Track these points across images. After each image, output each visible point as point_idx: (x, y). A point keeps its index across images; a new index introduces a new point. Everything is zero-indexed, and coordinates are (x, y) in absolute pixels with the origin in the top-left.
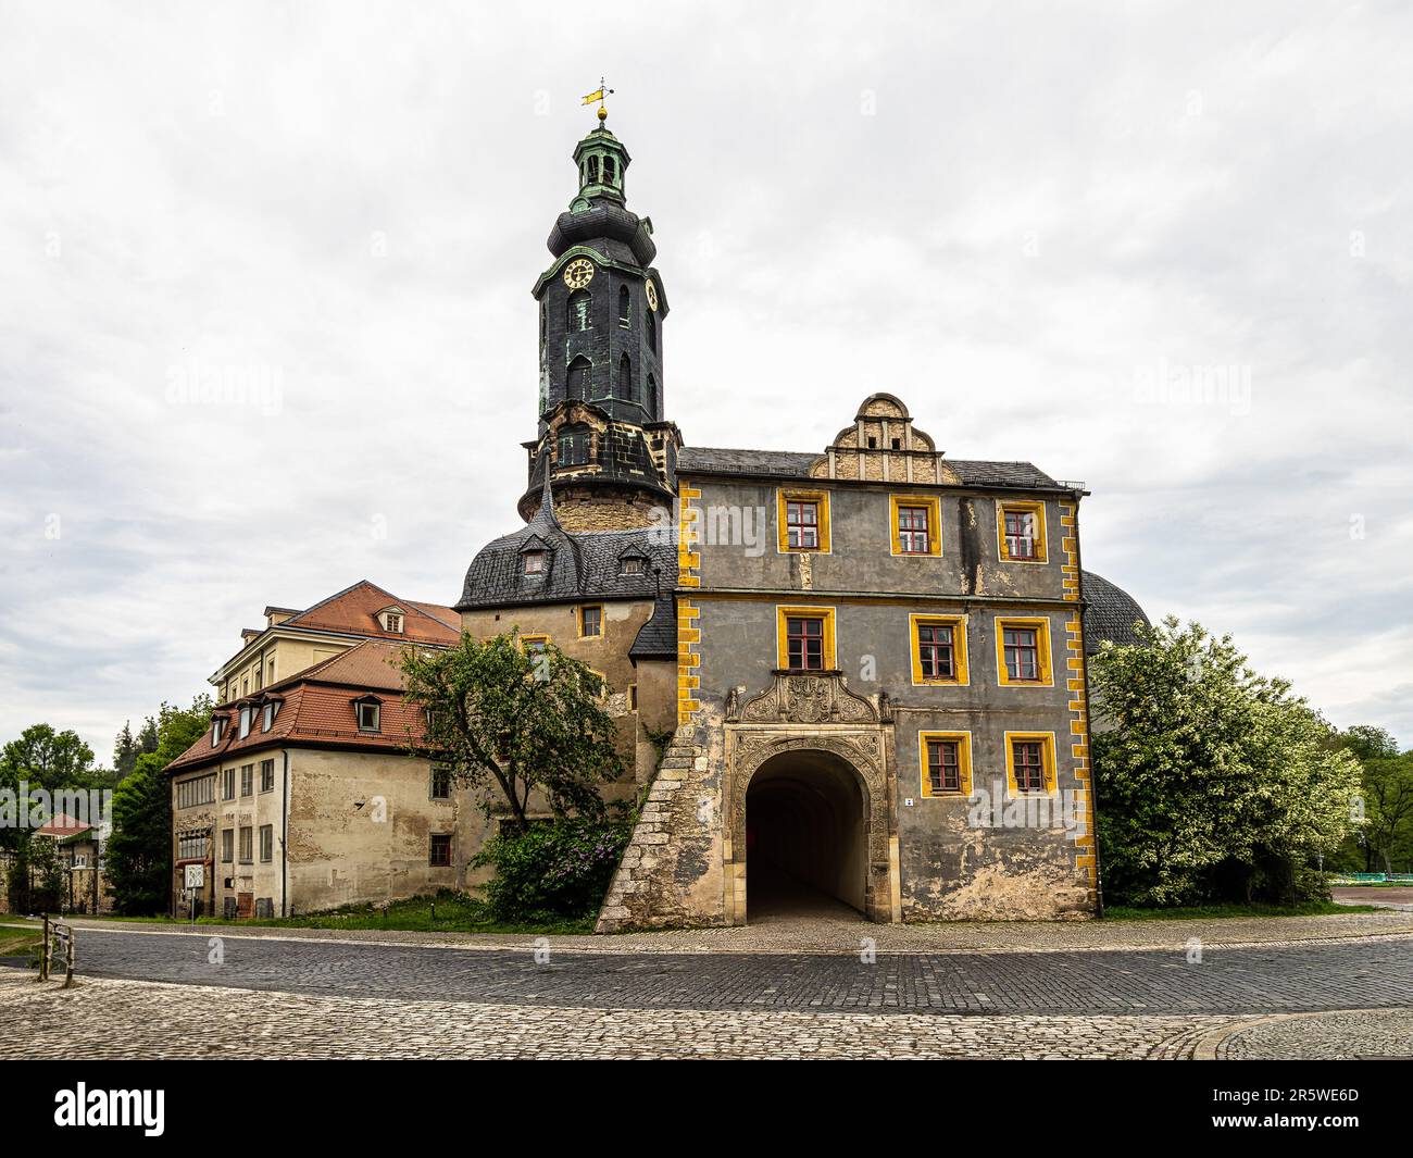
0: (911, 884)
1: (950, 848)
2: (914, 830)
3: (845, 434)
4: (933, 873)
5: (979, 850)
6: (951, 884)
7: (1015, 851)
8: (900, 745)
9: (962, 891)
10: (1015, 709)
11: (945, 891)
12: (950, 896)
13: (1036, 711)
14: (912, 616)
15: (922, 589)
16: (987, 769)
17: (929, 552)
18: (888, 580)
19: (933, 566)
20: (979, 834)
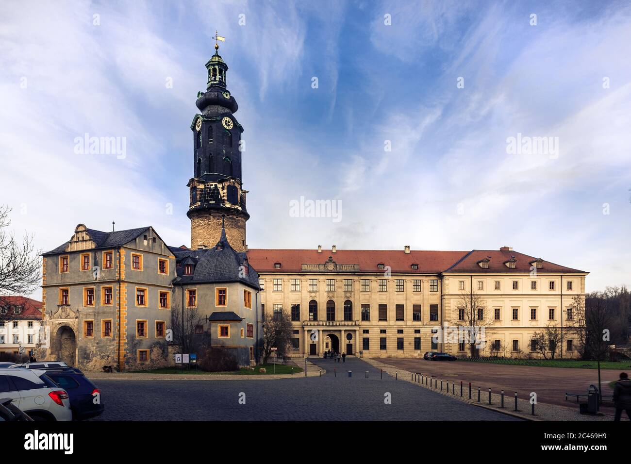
0: (80, 361)
1: (88, 352)
2: (81, 347)
3: (73, 237)
4: (85, 358)
5: (94, 352)
6: (88, 361)
7: (102, 352)
8: (79, 323)
9: (90, 363)
10: (104, 313)
11: (87, 363)
12: (88, 364)
13: (109, 313)
14: (84, 287)
15: (85, 280)
16: (97, 330)
17: (88, 269)
18: (80, 278)
19: (88, 273)
20: (95, 347)
